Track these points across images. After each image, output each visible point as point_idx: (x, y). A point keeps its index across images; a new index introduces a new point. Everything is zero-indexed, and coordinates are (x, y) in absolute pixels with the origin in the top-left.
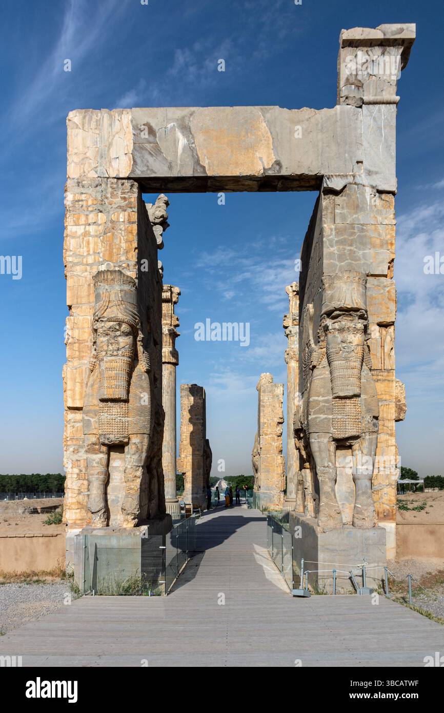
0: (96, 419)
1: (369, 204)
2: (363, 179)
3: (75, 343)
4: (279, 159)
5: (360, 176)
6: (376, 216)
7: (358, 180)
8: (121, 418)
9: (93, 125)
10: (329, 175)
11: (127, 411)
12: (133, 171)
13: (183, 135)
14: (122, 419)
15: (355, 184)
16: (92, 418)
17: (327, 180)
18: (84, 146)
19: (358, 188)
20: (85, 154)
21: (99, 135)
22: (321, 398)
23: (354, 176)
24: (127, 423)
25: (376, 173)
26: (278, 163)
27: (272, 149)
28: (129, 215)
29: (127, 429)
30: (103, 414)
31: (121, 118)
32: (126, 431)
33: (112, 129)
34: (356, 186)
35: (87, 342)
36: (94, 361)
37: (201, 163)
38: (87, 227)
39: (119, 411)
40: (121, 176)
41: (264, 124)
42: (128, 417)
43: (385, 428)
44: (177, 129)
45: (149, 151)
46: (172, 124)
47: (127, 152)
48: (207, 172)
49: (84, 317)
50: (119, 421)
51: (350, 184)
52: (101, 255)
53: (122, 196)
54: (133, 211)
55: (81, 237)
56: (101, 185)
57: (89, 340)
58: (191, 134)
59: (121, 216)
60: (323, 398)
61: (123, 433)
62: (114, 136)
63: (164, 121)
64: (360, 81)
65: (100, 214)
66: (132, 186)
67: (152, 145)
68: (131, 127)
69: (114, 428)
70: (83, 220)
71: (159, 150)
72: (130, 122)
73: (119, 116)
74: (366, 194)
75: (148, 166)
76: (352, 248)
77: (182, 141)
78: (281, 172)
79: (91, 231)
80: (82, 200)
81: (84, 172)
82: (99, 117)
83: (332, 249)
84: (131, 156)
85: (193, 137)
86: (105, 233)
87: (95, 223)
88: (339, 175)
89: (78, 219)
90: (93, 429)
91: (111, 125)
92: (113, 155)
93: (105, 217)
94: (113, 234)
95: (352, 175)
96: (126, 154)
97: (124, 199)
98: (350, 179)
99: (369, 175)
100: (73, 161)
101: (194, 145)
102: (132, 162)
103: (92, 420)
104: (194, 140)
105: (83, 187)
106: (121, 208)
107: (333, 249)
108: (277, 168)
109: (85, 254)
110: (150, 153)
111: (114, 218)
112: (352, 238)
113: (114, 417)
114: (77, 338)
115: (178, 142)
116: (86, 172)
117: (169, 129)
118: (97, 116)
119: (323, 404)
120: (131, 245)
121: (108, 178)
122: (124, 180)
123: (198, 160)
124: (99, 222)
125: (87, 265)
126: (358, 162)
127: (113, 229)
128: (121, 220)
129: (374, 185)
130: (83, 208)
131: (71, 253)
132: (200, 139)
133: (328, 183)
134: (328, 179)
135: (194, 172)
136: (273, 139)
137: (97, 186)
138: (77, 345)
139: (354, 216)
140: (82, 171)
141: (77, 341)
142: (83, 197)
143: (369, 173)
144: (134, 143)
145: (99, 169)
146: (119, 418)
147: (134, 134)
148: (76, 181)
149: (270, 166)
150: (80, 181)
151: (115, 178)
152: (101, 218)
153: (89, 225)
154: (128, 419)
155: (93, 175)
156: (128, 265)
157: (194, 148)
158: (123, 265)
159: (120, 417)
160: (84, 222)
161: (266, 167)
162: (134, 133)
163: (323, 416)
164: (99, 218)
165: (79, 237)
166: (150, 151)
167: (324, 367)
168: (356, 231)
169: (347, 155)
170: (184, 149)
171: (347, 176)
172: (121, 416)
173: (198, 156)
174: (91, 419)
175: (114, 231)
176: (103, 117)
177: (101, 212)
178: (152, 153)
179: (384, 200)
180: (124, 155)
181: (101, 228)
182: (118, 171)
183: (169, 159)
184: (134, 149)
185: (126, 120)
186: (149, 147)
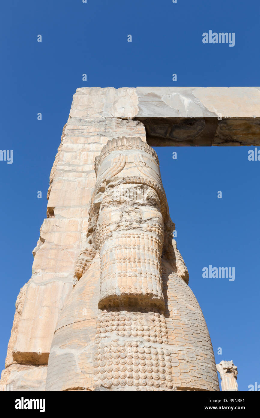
0: (88, 348)
3: (51, 249)
8: (151, 344)
9: (100, 93)
11: (164, 329)
12: (139, 114)
13: (188, 98)
14: (154, 345)
16: (78, 347)
18: (90, 102)
20: (90, 106)
21: (105, 97)
24: (167, 358)
29: (170, 373)
30: (107, 334)
31: (127, 91)
32: (168, 377)
33: (117, 95)
35: (72, 247)
36: (86, 258)
38: (86, 145)
39: (145, 327)
40: (127, 117)
42: (167, 343)
44: (181, 96)
46: (175, 93)
47: (132, 105)
48: (218, 115)
49: (71, 219)
50: (146, 350)
55: (78, 152)
56: (105, 121)
58: (195, 97)
61: (160, 382)
63: (167, 92)
65: (102, 137)
66: (138, 123)
67: (157, 102)
68: (136, 94)
69: (134, 368)
70: (82, 140)
71: (165, 105)
72: (135, 92)
75: (155, 112)
77: (187, 101)
79: (91, 147)
80: (83, 129)
81: (88, 114)
84: (138, 107)
85: (197, 99)
87: (96, 142)
89: (77, 140)
90: (78, 375)
91: (116, 93)
92: (119, 106)
100: (77, 109)
101: (199, 103)
102: (138, 110)
103: (76, 353)
104: (199, 100)
105: (85, 122)
109: (82, 163)
110: (156, 106)
113: (134, 341)
114: (56, 243)
115: (184, 101)
116: (90, 114)
118: (104, 90)
121: (112, 118)
122: (130, 120)
124: (101, 142)
130: (83, 134)
131: (63, 163)
132: (204, 100)
137: (100, 122)
138: (54, 252)
140: (85, 114)
141: (54, 246)
142: (85, 127)
144: (140, 101)
145: (103, 113)
146: (147, 344)
147: (139, 97)
148: (78, 119)
150: (82, 119)
151: (120, 118)
153: (90, 144)
154: (170, 348)
155: (97, 116)
159: (149, 341)
160: (83, 142)
164: (101, 140)
165: (76, 152)
170: (190, 104)
172: (152, 339)
173: (205, 107)
174: (73, 351)
176: (109, 90)
178: (159, 106)
180: (130, 107)
182: (124, 113)
183: (176, 109)
184: (140, 103)
185: (131, 91)
186: (154, 103)
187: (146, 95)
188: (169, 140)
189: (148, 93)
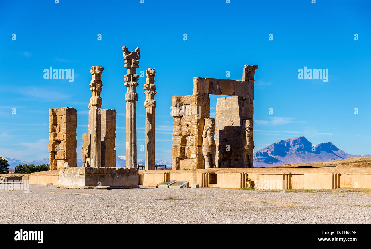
6: (251, 105)
9: (202, 81)
12: (209, 92)
18: (200, 86)
20: (201, 88)
21: (203, 84)
27: (233, 89)
33: (205, 82)
37: (221, 91)
41: (232, 84)
48: (222, 94)
58: (220, 85)
62: (206, 84)
63: (215, 81)
68: (209, 82)
70: (200, 103)
75: (212, 92)
76: (247, 112)
77: (218, 86)
78: (235, 95)
87: (202, 104)
88: (245, 96)
92: (206, 88)
94: (206, 107)
95: (247, 96)
96: (208, 88)
100: (198, 89)
102: (209, 90)
106: (207, 101)
107: (244, 112)
111: (206, 103)
117: (216, 83)
121: (205, 94)
122: (207, 94)
126: (248, 93)
127: (206, 105)
129: (250, 99)
130: (200, 100)
133: (243, 97)
139: (247, 105)
140: (200, 92)
144: (209, 86)
145: (203, 91)
148: (199, 94)
149: (233, 93)
152: (204, 103)
155: (202, 93)
157: (220, 88)
169: (246, 92)
170: (218, 88)
176: (204, 80)
177: (203, 101)
179: (252, 102)
181: (204, 105)
182: (207, 92)
185: (208, 80)
186: (212, 87)
189: (212, 82)
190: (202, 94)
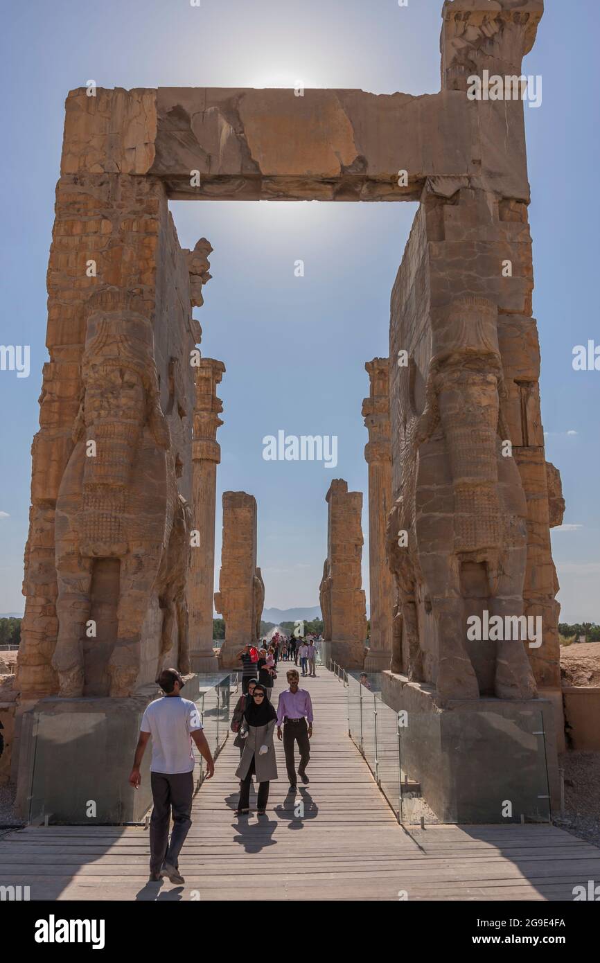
1: (492, 214)
2: (481, 181)
3: (54, 401)
4: (363, 155)
5: (477, 178)
6: (503, 230)
7: (475, 183)
10: (434, 177)
12: (155, 166)
13: (228, 122)
15: (472, 188)
16: (70, 513)
17: (432, 183)
18: (87, 132)
19: (476, 193)
20: (88, 142)
21: (109, 119)
22: (435, 487)
23: (469, 179)
24: (125, 523)
25: (501, 175)
26: (361, 160)
27: (354, 142)
28: (146, 223)
29: (126, 533)
31: (142, 99)
32: (125, 535)
33: (128, 112)
34: (473, 192)
35: (73, 400)
37: (252, 157)
38: (84, 237)
40: (138, 172)
41: (342, 111)
43: (535, 536)
44: (219, 115)
45: (179, 141)
46: (213, 108)
47: (148, 142)
48: (262, 170)
49: (71, 364)
50: (112, 519)
51: (466, 188)
52: (102, 276)
53: (138, 198)
54: (152, 218)
55: (75, 252)
56: (108, 183)
57: (76, 397)
58: (239, 119)
59: (135, 224)
60: (439, 487)
61: (119, 538)
62: (130, 121)
63: (202, 103)
64: (472, 62)
65: (104, 222)
66: (152, 185)
67: (183, 133)
68: (155, 111)
69: (104, 531)
70: (78, 229)
71: (194, 141)
72: (153, 104)
73: (139, 96)
74: (488, 202)
75: (177, 160)
76: (472, 273)
77: (226, 129)
78: (366, 171)
79: (90, 244)
80: (79, 203)
81: (85, 166)
82: (111, 97)
83: (442, 274)
84: (154, 146)
85: (241, 125)
86: (111, 247)
87: (96, 232)
88: (448, 177)
89: (72, 227)
90: (71, 532)
91: (127, 107)
92: (129, 145)
93: (112, 226)
94: (122, 249)
95: (467, 177)
96: (146, 144)
97: (141, 201)
98: (466, 182)
99: (491, 178)
100: (70, 151)
101: (242, 135)
102: (155, 155)
103: (70, 517)
104: (243, 128)
105: (82, 185)
106: (135, 214)
107: (444, 273)
108: (361, 166)
109: (79, 275)
110: (180, 143)
111: (123, 225)
112: (471, 259)
113: (105, 513)
114: (58, 394)
115: (221, 130)
116: (88, 166)
117: (208, 114)
118: (108, 96)
119: (439, 496)
120: (148, 263)
121: (118, 174)
122: (142, 178)
123: (249, 154)
124: (103, 232)
125: (81, 290)
126: (474, 162)
127: (122, 241)
128: (134, 230)
129: (498, 190)
130: (80, 212)
131: (58, 274)
132: (251, 127)
133: (434, 186)
134: (433, 181)
135: (242, 168)
136: (354, 129)
137: (102, 184)
138: (57, 404)
139: (473, 230)
140: (82, 164)
141: (56, 399)
142: (82, 198)
143: (491, 175)
144: (158, 131)
145: (106, 162)
147: (159, 119)
148: (72, 177)
149: (351, 163)
150: (78, 177)
151: (129, 174)
152: (106, 226)
153: (87, 235)
155: (97, 169)
156: (142, 292)
157: (243, 139)
158: (134, 291)
160: (79, 232)
161: (345, 164)
162: (159, 117)
163: (438, 514)
164: (102, 227)
165: (72, 252)
166: (181, 141)
167: (438, 440)
168: (476, 250)
169: (458, 151)
170: (229, 139)
171: (459, 178)
173: (248, 148)
175: (123, 244)
176: (117, 97)
177: (105, 218)
178: (183, 143)
179: (512, 211)
180: (143, 146)
181: (104, 240)
182: (134, 164)
183: (208, 151)
184: (158, 138)
185: (149, 101)
186: (179, 135)
187: (169, 114)
188: (201, 194)
189: (173, 107)
190: (99, 175)
